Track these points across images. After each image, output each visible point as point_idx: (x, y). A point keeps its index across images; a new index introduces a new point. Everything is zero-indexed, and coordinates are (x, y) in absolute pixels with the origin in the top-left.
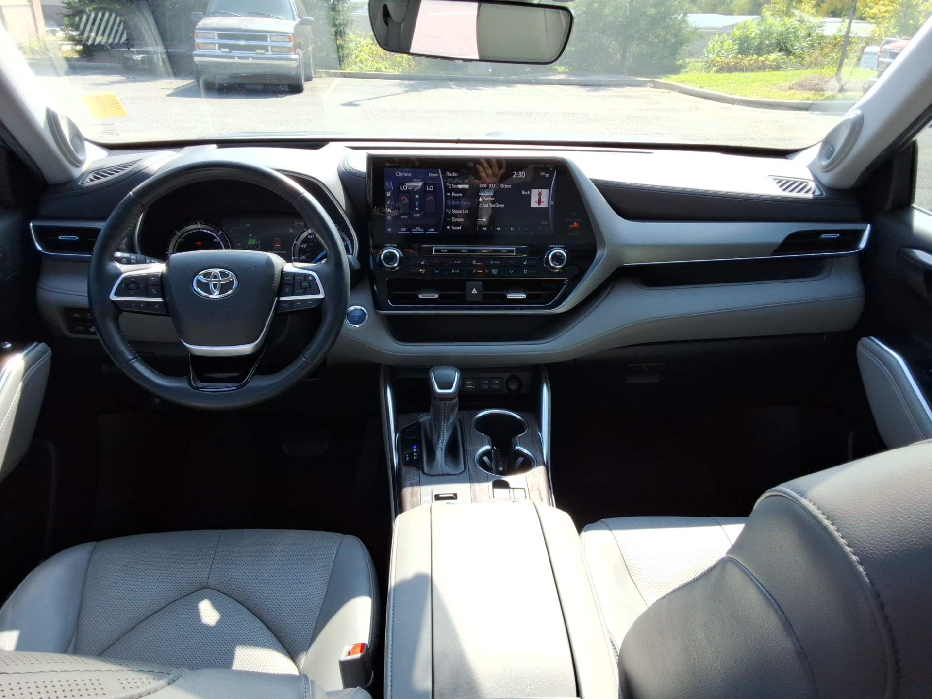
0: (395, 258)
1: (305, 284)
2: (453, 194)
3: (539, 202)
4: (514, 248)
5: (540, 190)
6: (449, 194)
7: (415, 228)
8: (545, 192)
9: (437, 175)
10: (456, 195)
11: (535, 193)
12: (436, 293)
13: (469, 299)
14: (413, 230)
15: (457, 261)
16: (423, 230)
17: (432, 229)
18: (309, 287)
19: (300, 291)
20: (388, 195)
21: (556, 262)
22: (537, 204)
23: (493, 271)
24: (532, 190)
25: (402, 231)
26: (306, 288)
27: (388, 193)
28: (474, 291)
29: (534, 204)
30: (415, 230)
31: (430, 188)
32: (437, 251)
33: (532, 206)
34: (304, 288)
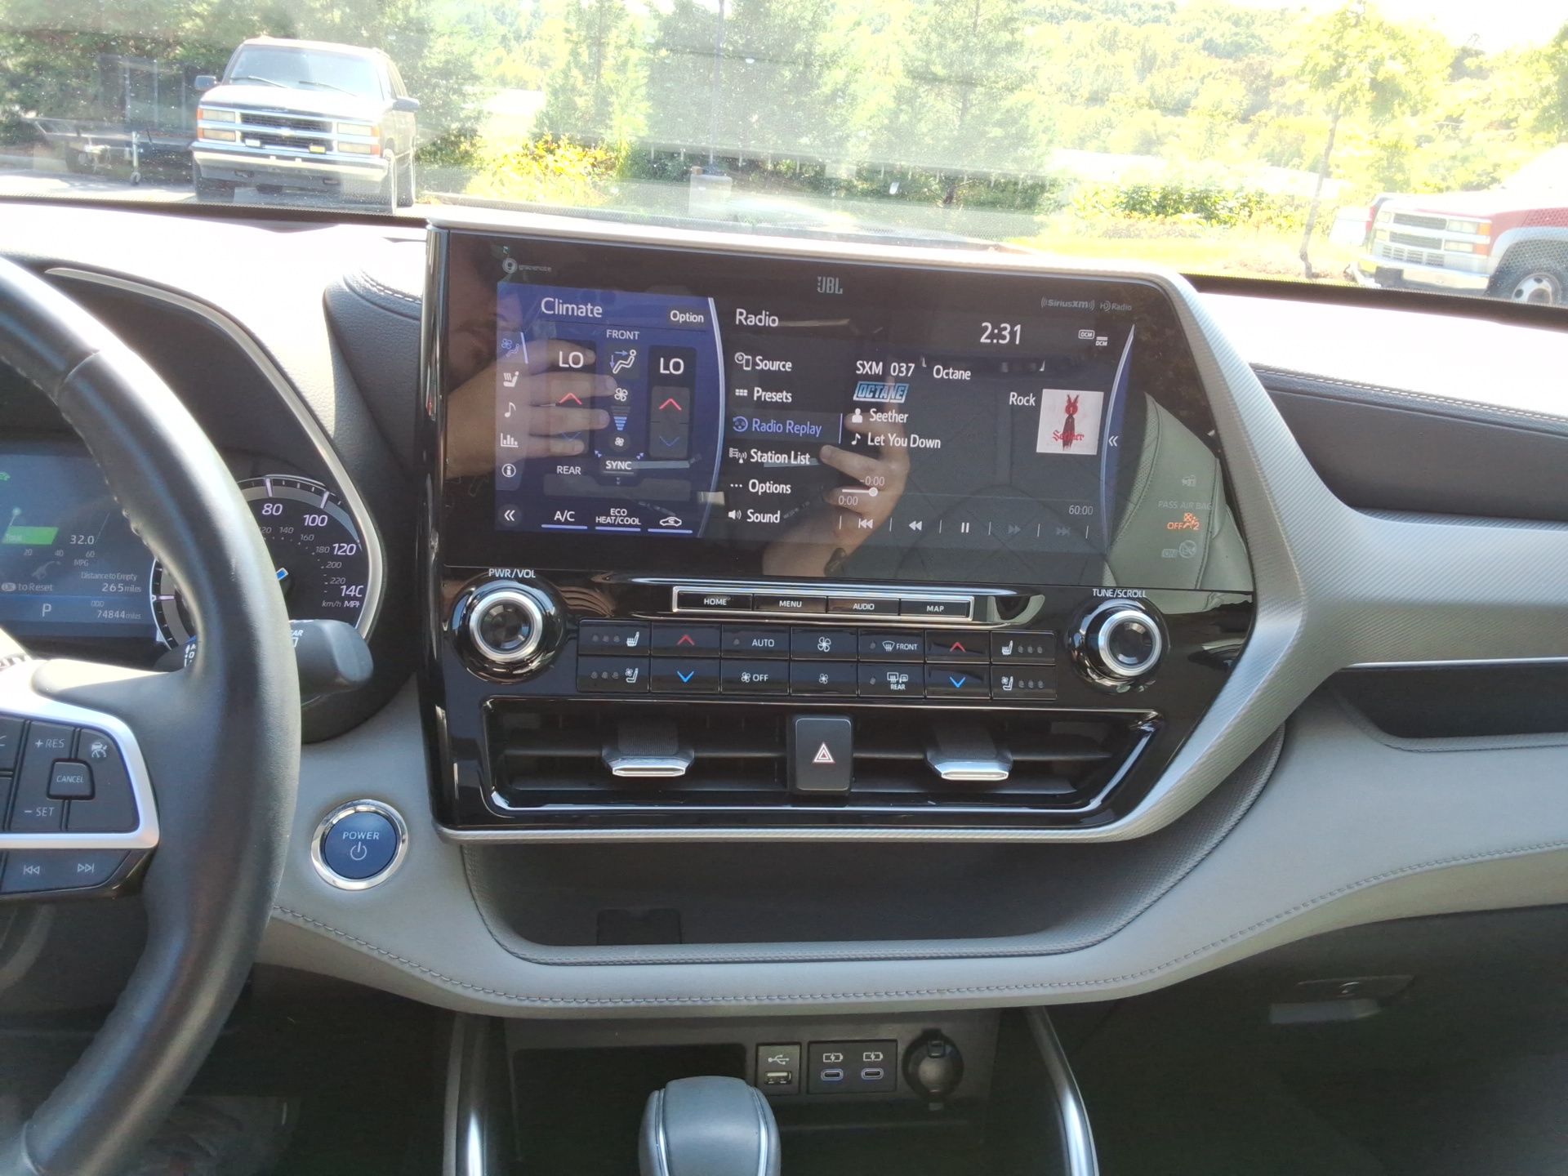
0: (525, 629)
1: (71, 780)
2: (758, 392)
3: (1068, 435)
4: (971, 599)
5: (1073, 394)
6: (741, 392)
7: (608, 515)
8: (1090, 402)
9: (700, 318)
10: (768, 396)
11: (1053, 401)
12: (679, 754)
13: (805, 786)
14: (602, 519)
15: (760, 638)
16: (637, 521)
17: (671, 520)
18: (87, 792)
19: (41, 812)
20: (506, 384)
21: (1126, 655)
22: (1060, 442)
23: (893, 679)
24: (1045, 391)
25: (559, 522)
26: (69, 798)
27: (507, 376)
28: (824, 756)
29: (1047, 442)
30: (609, 520)
31: (674, 367)
32: (685, 600)
33: (1039, 450)
34: (64, 798)
